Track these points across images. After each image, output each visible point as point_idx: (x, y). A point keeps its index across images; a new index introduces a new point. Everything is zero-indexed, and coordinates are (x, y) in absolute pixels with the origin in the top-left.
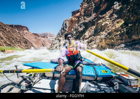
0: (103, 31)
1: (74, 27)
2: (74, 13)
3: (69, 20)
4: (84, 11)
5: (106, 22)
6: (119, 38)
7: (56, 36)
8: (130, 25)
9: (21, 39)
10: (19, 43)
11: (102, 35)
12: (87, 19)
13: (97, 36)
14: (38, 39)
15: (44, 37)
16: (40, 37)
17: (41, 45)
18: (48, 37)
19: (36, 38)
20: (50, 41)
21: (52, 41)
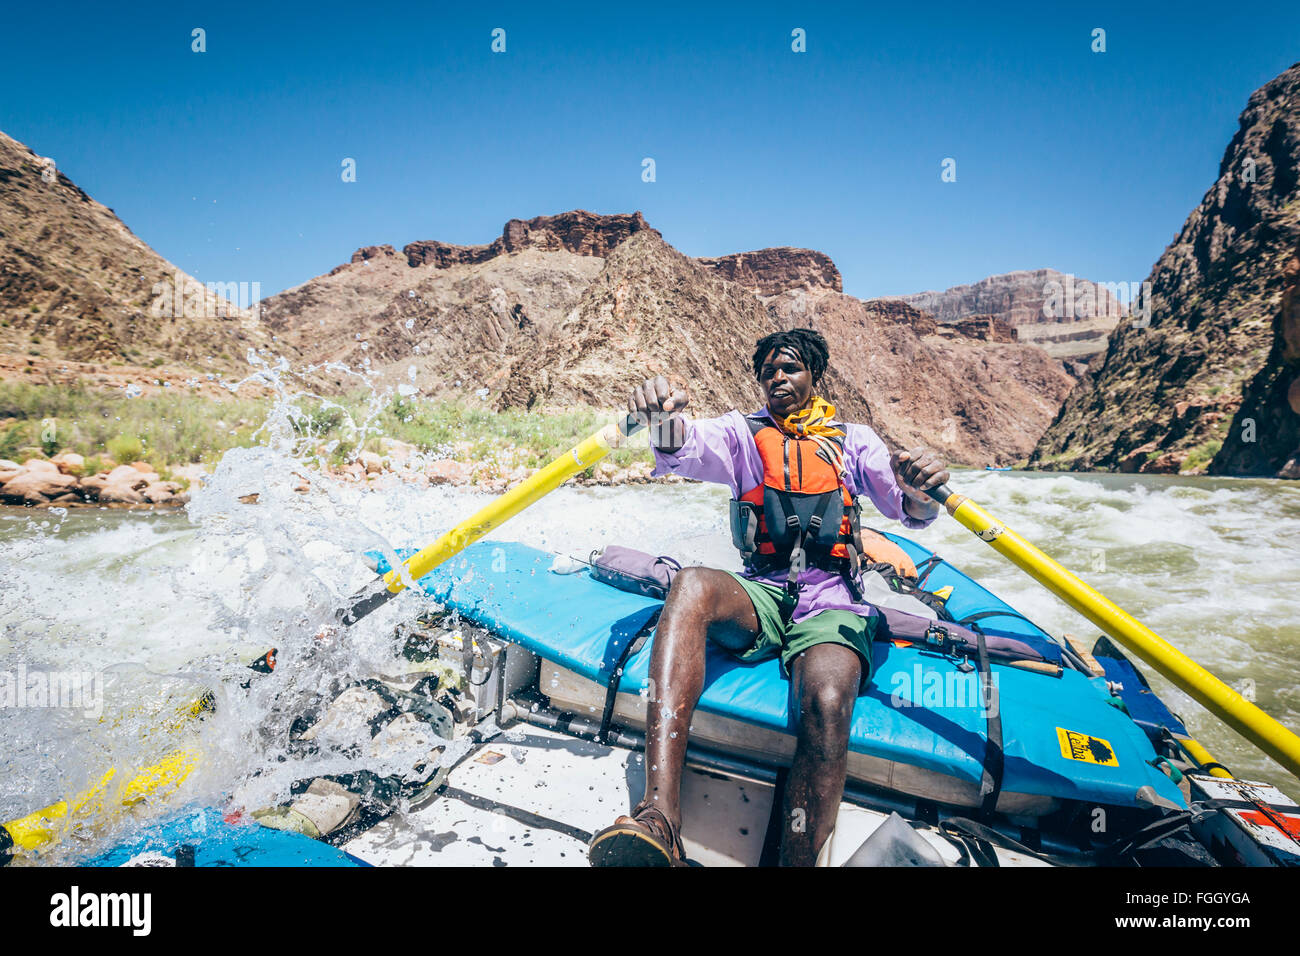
14: (917, 357)
15: (978, 325)
16: (935, 333)
17: (948, 412)
18: (1015, 322)
19: (902, 350)
20: (1043, 374)
21: (1062, 372)
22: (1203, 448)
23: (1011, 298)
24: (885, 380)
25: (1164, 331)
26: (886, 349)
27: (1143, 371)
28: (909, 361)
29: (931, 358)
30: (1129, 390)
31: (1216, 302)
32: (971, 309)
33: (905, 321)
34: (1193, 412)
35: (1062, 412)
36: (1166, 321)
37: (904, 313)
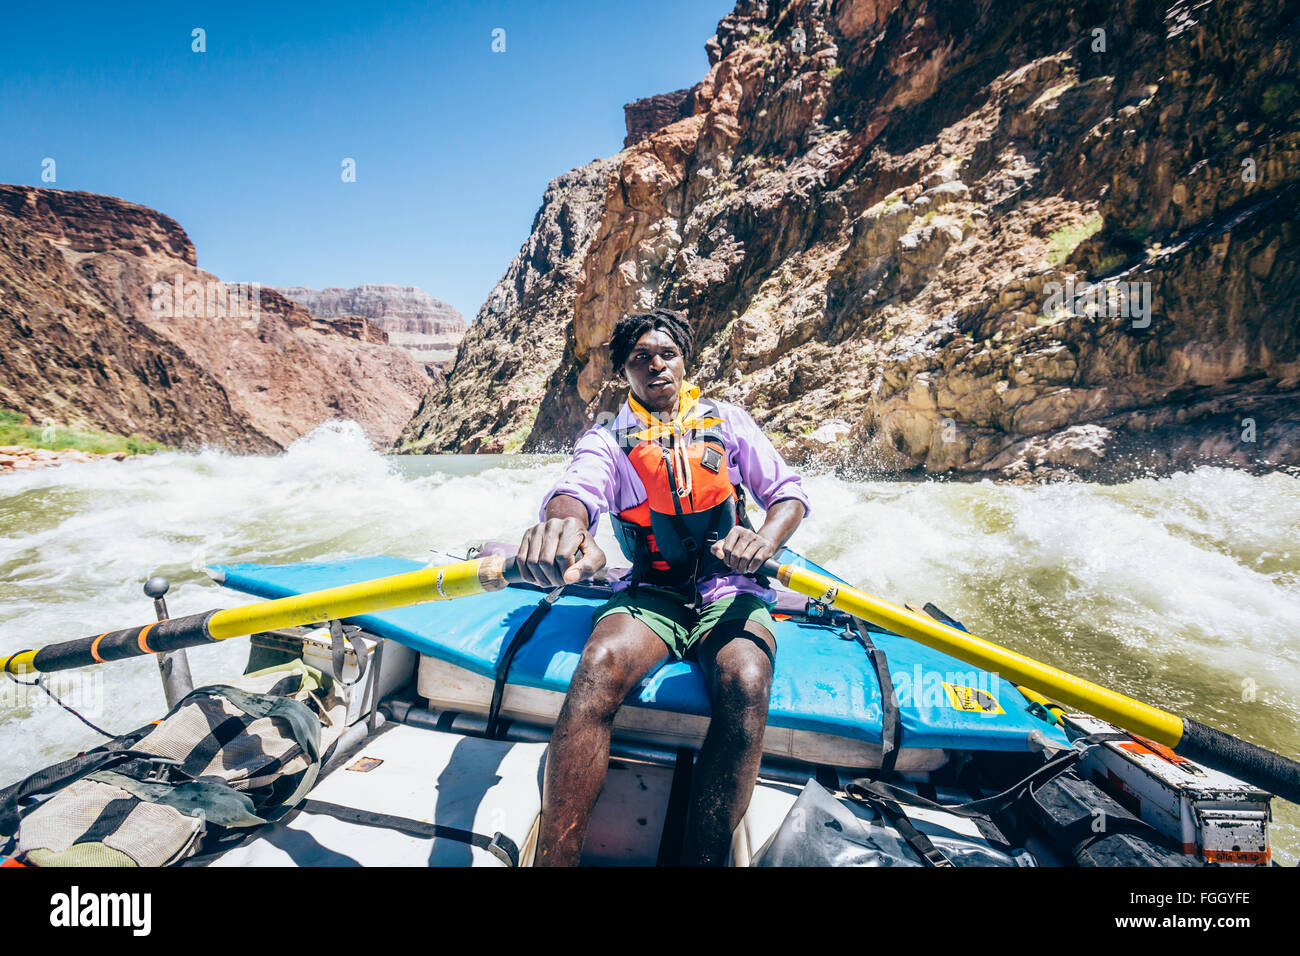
0: (907, 296)
1: (647, 246)
2: (644, 118)
3: (596, 183)
4: (745, 101)
5: (940, 222)
6: (1057, 370)
7: (469, 320)
8: (1156, 252)
9: (106, 333)
10: (89, 377)
11: (897, 329)
12: (764, 175)
13: (850, 344)
14: (289, 348)
15: (352, 324)
16: (309, 327)
17: (321, 405)
18: (387, 328)
19: (271, 339)
20: (409, 374)
21: (424, 374)
22: (519, 433)
23: (384, 306)
24: (251, 368)
25: (494, 342)
26: (252, 336)
27: (481, 372)
28: (280, 351)
29: (303, 350)
30: (470, 387)
31: (529, 322)
32: (348, 311)
33: (276, 310)
34: (513, 404)
35: (422, 406)
36: (496, 335)
37: (276, 302)
